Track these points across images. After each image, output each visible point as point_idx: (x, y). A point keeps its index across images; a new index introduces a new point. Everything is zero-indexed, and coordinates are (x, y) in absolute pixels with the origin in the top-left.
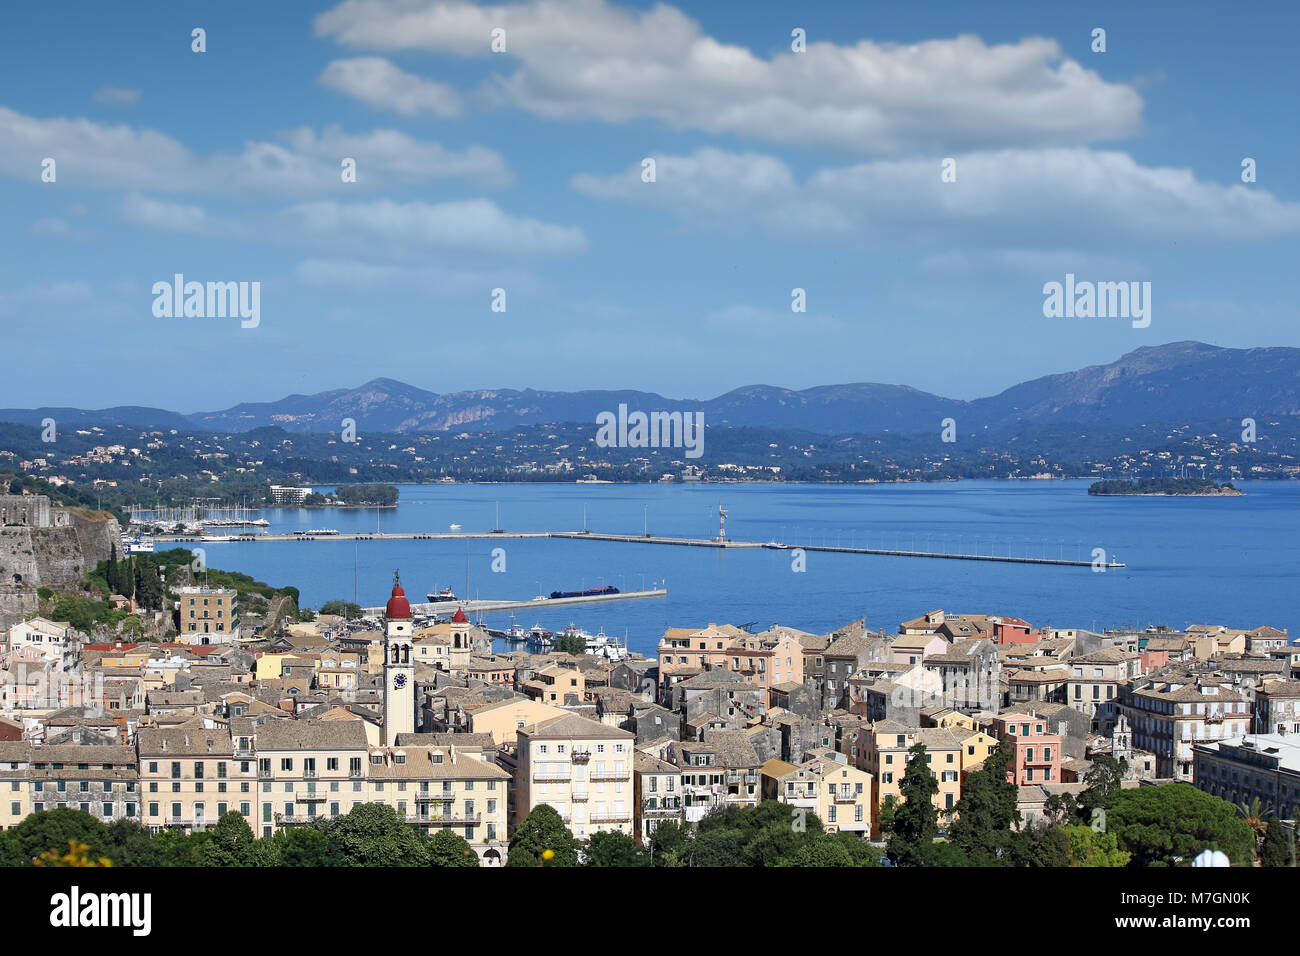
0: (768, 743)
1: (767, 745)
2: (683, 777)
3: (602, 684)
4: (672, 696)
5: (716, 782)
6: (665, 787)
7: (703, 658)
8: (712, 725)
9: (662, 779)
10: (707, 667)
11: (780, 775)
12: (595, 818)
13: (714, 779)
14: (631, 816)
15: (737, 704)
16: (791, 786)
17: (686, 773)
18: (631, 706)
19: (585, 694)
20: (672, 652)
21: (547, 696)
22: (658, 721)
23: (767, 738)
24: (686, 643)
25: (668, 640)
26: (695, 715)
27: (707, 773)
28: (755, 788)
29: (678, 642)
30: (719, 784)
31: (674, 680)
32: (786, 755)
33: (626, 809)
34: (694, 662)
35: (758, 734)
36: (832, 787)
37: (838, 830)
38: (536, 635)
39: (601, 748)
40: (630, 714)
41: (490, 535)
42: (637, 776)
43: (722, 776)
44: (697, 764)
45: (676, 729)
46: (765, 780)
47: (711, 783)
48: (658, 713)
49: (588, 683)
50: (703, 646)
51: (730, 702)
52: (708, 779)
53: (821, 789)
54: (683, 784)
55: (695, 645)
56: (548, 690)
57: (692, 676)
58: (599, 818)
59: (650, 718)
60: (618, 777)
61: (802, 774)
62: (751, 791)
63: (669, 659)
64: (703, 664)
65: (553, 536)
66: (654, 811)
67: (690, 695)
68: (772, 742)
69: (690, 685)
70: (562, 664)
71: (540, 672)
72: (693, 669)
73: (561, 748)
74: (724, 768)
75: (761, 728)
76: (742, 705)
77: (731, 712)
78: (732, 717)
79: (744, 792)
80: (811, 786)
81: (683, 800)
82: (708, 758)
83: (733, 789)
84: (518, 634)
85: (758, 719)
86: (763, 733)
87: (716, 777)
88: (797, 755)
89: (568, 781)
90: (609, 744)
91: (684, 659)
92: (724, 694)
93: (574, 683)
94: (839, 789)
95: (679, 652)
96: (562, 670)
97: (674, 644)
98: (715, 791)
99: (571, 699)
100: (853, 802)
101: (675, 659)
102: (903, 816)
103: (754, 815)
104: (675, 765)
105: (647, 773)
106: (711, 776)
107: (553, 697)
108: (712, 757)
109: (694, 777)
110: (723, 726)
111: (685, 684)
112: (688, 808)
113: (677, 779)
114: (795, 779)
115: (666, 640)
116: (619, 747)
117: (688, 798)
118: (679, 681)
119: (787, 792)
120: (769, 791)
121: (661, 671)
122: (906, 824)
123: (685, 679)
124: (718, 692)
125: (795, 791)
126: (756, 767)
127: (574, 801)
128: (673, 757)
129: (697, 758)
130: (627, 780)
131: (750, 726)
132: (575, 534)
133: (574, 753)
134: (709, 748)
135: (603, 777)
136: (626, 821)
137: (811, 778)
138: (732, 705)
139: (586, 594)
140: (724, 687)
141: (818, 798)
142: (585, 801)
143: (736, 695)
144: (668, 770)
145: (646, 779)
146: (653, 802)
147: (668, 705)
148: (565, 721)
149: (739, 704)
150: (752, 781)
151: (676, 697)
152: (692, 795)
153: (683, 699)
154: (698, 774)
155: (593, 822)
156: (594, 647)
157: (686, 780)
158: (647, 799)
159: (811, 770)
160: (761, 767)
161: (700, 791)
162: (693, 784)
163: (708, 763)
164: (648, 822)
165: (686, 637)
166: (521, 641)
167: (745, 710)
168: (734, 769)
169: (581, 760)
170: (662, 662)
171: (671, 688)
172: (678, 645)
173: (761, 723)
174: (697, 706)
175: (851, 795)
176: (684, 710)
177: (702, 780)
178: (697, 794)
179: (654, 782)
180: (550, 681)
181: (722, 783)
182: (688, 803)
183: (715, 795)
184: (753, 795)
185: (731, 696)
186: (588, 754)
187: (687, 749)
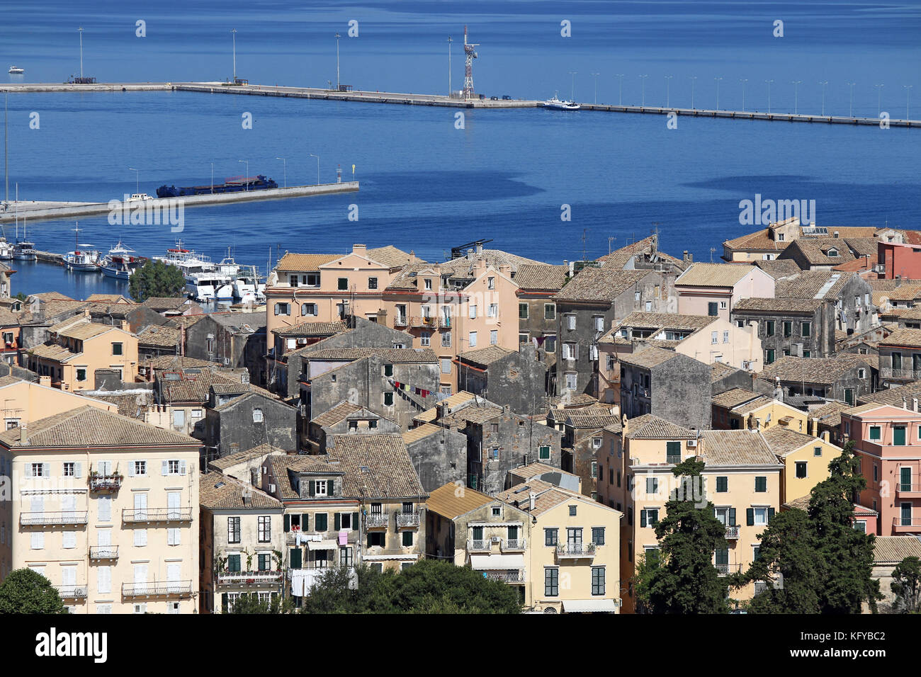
0: (444, 456)
1: (441, 459)
2: (286, 517)
3: (171, 351)
4: (286, 372)
5: (346, 525)
6: (254, 534)
7: (342, 306)
8: (353, 423)
9: (249, 522)
10: (349, 320)
11: (459, 514)
12: (130, 593)
13: (345, 521)
14: (196, 588)
15: (399, 387)
16: (478, 532)
17: (292, 511)
18: (211, 390)
19: (140, 368)
20: (289, 295)
21: (69, 374)
22: (258, 417)
23: (442, 447)
24: (313, 279)
25: (282, 275)
26: (325, 407)
27: (330, 511)
28: (415, 537)
29: (300, 278)
30: (350, 530)
31: (291, 344)
32: (474, 476)
33: (186, 575)
34: (328, 312)
35: (425, 440)
36: (551, 534)
37: (563, 610)
38: (118, 261)
39: (141, 467)
40: (209, 405)
41: (68, 87)
42: (206, 517)
43: (356, 515)
44: (312, 493)
45: (289, 431)
46: (435, 522)
47: (337, 528)
48: (258, 402)
49: (144, 350)
50: (343, 283)
51: (387, 382)
52: (330, 521)
53: (532, 538)
54: (286, 529)
55: (329, 283)
56: (72, 362)
57: (323, 336)
58: (137, 592)
59: (243, 411)
60: (171, 517)
61: (496, 511)
62: (408, 541)
63: (284, 308)
64: (342, 315)
65: (179, 89)
66: (235, 578)
67: (316, 370)
68: (450, 454)
69: (316, 354)
70: (98, 317)
71: (60, 331)
72: (325, 325)
73: (69, 468)
74: (360, 501)
75: (433, 429)
76: (407, 388)
77: (389, 401)
78: (390, 409)
79: (394, 543)
80: (513, 531)
81: (286, 557)
82: (331, 484)
83: (376, 538)
84: (87, 261)
85: (431, 414)
86: (435, 437)
87: (346, 517)
88: (493, 478)
89: (82, 527)
90: (156, 461)
91: (311, 308)
92: (376, 369)
93: (117, 349)
94: (562, 537)
95: (302, 295)
96: (99, 327)
97: (294, 282)
98: (343, 542)
99: (109, 379)
100: (587, 562)
101: (295, 307)
102: (664, 588)
103: (399, 586)
104: (273, 495)
105: (223, 510)
106: (337, 515)
107: (81, 375)
108: (338, 481)
109: (306, 516)
110: (372, 424)
111: (309, 352)
112: (295, 572)
113: (277, 520)
114: (484, 520)
115: (280, 273)
116: (174, 466)
117: (296, 554)
118: (300, 346)
119: (471, 542)
120: (441, 541)
121: (269, 329)
122: (669, 603)
123: (310, 342)
124: (365, 365)
125: (485, 541)
126: (417, 499)
127: (94, 561)
128: (272, 480)
129: (312, 483)
130: (187, 523)
131: (416, 424)
132: (217, 85)
133: (92, 477)
134: (334, 466)
135: (144, 518)
136: (186, 596)
137: (513, 517)
138: (389, 387)
139: (218, 190)
140: (376, 356)
141: (527, 552)
142: (112, 561)
143: (396, 370)
144: (261, 504)
145: (221, 521)
146: (234, 561)
147: (281, 389)
148: (78, 418)
149: (403, 386)
150: (409, 524)
151: (293, 372)
152: (303, 548)
153: (304, 378)
154: (312, 511)
155: (127, 599)
156: (214, 283)
157: (293, 522)
158: (224, 556)
159: (516, 504)
160: (424, 499)
161: (319, 541)
162: (305, 529)
163: (331, 492)
164: (224, 596)
165: (315, 269)
166: (91, 272)
167: (412, 396)
168: (376, 504)
169: (104, 489)
170: (271, 312)
171: (286, 359)
172: (300, 284)
173: (434, 422)
174: (329, 390)
175: (585, 548)
176: (306, 397)
177: (321, 522)
178: (312, 547)
179: (236, 528)
180: (75, 346)
181: (356, 528)
182: (296, 564)
183: (343, 548)
184: (411, 548)
185: (389, 373)
186: (118, 477)
187: (296, 468)
